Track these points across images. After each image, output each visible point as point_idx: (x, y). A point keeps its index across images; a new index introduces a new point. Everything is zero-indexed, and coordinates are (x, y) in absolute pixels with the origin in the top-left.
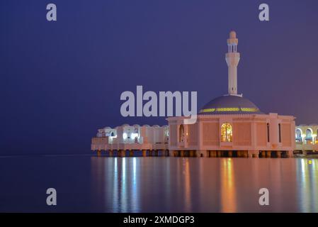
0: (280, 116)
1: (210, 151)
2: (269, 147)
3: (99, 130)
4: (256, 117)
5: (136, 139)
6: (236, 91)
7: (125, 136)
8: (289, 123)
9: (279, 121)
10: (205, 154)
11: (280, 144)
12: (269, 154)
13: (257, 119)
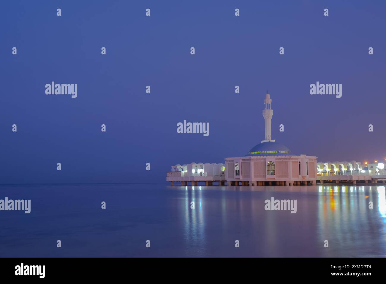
0: (307, 157)
1: (258, 182)
2: (300, 179)
3: (172, 167)
4: (291, 158)
5: (201, 173)
6: (271, 138)
7: (194, 171)
8: (313, 161)
9: (307, 160)
10: (256, 184)
11: (308, 176)
12: (299, 183)
13: (293, 159)
